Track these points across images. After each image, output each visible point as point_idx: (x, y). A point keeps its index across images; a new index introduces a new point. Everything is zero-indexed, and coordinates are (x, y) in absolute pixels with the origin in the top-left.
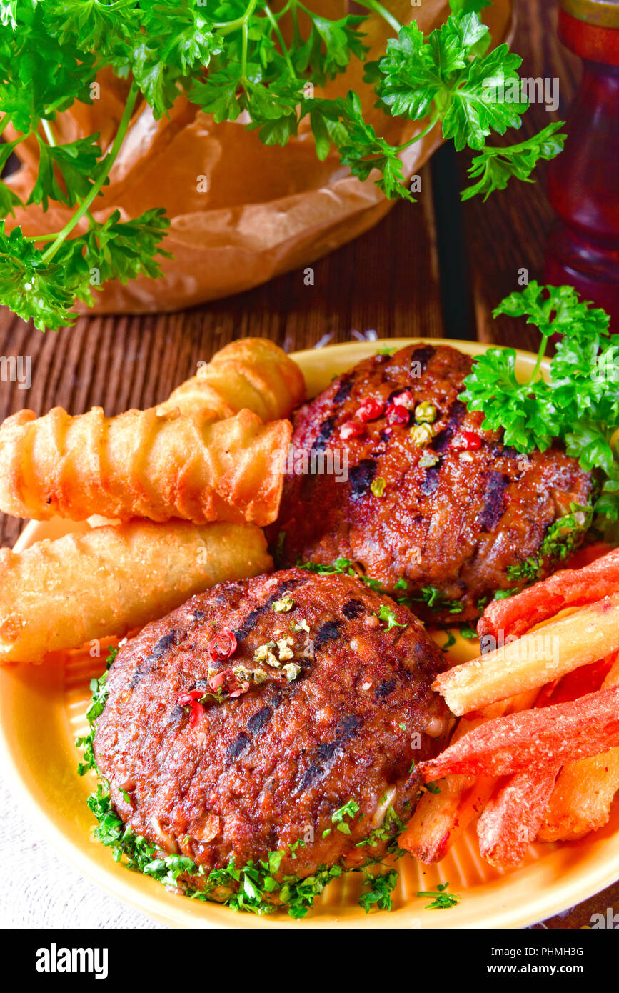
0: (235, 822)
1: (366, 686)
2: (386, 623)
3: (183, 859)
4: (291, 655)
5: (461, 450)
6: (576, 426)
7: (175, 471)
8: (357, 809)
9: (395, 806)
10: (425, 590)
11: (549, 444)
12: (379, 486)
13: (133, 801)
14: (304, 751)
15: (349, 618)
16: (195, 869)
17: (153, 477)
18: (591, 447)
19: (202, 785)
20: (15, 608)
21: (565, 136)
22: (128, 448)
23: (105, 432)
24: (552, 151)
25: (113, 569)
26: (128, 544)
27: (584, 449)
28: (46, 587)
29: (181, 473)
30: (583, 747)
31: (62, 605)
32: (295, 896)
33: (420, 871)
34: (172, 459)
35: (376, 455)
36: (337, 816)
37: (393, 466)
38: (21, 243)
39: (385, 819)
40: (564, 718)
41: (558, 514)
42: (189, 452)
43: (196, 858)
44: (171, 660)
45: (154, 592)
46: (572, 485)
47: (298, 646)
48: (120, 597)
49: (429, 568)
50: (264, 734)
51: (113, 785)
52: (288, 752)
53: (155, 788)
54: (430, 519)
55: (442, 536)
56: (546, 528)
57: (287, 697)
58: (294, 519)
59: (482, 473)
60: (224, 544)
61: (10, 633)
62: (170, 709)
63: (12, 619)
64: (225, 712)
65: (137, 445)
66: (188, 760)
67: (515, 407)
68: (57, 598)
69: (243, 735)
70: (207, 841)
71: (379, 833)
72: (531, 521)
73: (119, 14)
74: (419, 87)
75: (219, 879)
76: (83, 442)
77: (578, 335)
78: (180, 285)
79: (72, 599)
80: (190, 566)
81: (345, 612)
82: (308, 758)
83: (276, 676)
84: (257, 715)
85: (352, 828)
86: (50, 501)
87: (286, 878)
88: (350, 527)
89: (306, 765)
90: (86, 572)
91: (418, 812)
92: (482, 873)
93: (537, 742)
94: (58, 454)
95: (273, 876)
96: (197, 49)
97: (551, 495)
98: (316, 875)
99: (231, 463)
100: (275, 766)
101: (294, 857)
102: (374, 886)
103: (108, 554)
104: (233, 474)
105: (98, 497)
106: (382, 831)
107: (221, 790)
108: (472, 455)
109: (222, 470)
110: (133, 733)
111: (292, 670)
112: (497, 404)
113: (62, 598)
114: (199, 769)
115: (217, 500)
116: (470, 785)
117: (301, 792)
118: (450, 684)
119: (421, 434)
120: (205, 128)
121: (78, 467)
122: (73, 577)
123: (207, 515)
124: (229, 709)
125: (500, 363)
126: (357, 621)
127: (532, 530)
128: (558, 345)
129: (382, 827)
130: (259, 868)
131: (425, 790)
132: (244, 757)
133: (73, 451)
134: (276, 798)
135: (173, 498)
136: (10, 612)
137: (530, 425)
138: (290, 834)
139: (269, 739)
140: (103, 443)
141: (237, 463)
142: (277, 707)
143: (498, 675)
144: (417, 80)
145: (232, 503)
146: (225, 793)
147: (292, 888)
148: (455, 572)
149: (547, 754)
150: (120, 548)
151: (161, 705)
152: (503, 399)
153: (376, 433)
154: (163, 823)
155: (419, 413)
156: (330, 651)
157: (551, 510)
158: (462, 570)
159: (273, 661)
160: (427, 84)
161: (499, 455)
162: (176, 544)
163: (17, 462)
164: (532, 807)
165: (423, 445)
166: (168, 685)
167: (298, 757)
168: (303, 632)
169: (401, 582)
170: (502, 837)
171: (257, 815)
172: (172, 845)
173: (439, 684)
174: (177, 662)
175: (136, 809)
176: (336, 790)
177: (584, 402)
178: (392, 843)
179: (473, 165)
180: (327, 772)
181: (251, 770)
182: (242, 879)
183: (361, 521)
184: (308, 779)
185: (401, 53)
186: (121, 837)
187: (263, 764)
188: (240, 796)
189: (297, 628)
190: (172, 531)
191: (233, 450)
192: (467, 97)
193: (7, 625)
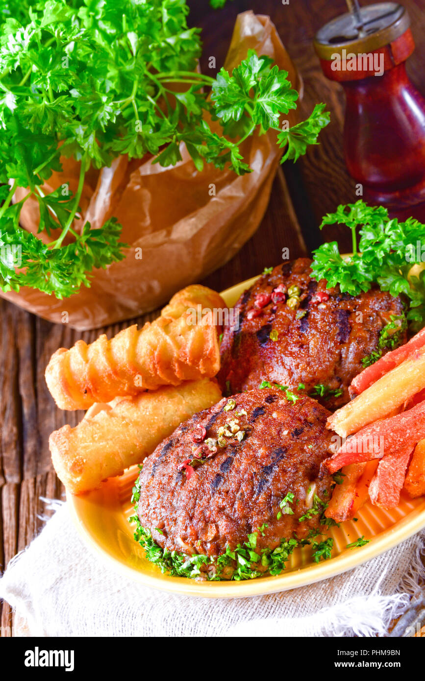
0: (224, 523)
1: (285, 433)
2: (292, 402)
3: (200, 556)
4: (238, 428)
5: (318, 303)
6: (382, 273)
7: (153, 353)
8: (293, 496)
9: (318, 494)
10: (316, 387)
11: (370, 288)
12: (275, 336)
13: (165, 533)
14: (255, 473)
15: (270, 403)
16: (209, 560)
17: (141, 361)
18: (395, 282)
19: (201, 509)
20: (78, 454)
21: (329, 113)
22: (123, 348)
23: (109, 344)
24: (324, 123)
25: (131, 421)
26: (137, 406)
27: (391, 285)
28: (93, 440)
29: (156, 353)
30: (420, 431)
31: (105, 447)
32: (271, 562)
33: (345, 533)
34: (149, 347)
35: (270, 321)
36: (283, 504)
37: (281, 323)
38: (34, 242)
39: (314, 503)
40: (405, 419)
41: (384, 324)
42: (158, 341)
43: (208, 553)
44: (172, 454)
45: (159, 430)
46: (389, 307)
47: (241, 423)
48: (139, 437)
49: (315, 373)
50: (231, 471)
51: (152, 530)
52: (246, 476)
53: (175, 520)
54: (309, 345)
55: (318, 353)
56: (379, 333)
57: (240, 449)
58: (232, 371)
59: (333, 312)
60: (194, 395)
61: (77, 469)
62: (175, 476)
63: (77, 460)
64: (206, 467)
65: (128, 345)
66: (190, 498)
67: (342, 270)
68: (101, 444)
69: (218, 475)
70: (210, 539)
71: (312, 511)
72: (369, 331)
73: (59, 106)
74: (235, 103)
75: (223, 561)
76: (97, 352)
77: (370, 222)
78: (150, 289)
79: (110, 442)
80: (176, 411)
81: (267, 401)
82: (258, 476)
83: (232, 441)
84: (224, 462)
85: (294, 510)
86: (86, 392)
87: (262, 550)
88: (264, 363)
89: (258, 480)
90: (115, 426)
91: (333, 497)
92: (383, 526)
93: (392, 434)
94: (84, 362)
95: (255, 550)
96: (107, 114)
97: (378, 315)
98: (280, 546)
99: (184, 340)
100: (240, 486)
101: (263, 535)
102: (319, 548)
103: (126, 414)
104: (186, 346)
105: (113, 381)
106: (314, 510)
107: (212, 508)
108: (325, 304)
109: (179, 346)
110: (157, 495)
111: (240, 436)
112: (332, 272)
113: (104, 443)
114: (197, 501)
115: (182, 365)
116: (361, 474)
117: (259, 495)
118: (335, 421)
119: (293, 302)
120: (137, 184)
121: (98, 367)
122: (109, 431)
123: (178, 376)
124: (208, 465)
125: (329, 251)
126: (274, 404)
127: (371, 336)
128: (361, 232)
129: (313, 508)
130: (245, 548)
131: (335, 483)
132: (222, 487)
133: (92, 359)
134: (245, 504)
135: (156, 370)
136: (75, 457)
137: (354, 278)
138: (257, 521)
139: (233, 473)
140: (108, 350)
141: (187, 339)
142: (235, 456)
143: (361, 408)
144: (233, 99)
145: (190, 364)
146: (214, 509)
147: (269, 557)
148: (331, 372)
149: (399, 441)
150: (134, 409)
151: (170, 476)
152: (335, 269)
153: (269, 311)
154: (184, 539)
155: (290, 292)
156: (261, 421)
157: (380, 323)
158: (335, 370)
159: (228, 434)
160: (239, 100)
161: (341, 300)
162: (166, 400)
163: (62, 373)
164: (397, 469)
165: (295, 307)
166: (172, 465)
167: (252, 478)
168: (243, 416)
169: (301, 385)
170: (381, 489)
171: (236, 516)
172: (192, 550)
173: (330, 424)
174: (175, 453)
175: (167, 537)
176: (278, 489)
177: (380, 255)
178: (322, 517)
179: (278, 139)
180: (271, 480)
181: (227, 492)
182: (237, 558)
183: (269, 357)
184: (261, 487)
185: (220, 88)
186: (162, 555)
187: (233, 487)
188: (224, 508)
189: (240, 414)
190: (162, 394)
191: (183, 333)
192: (263, 101)
193: (75, 464)
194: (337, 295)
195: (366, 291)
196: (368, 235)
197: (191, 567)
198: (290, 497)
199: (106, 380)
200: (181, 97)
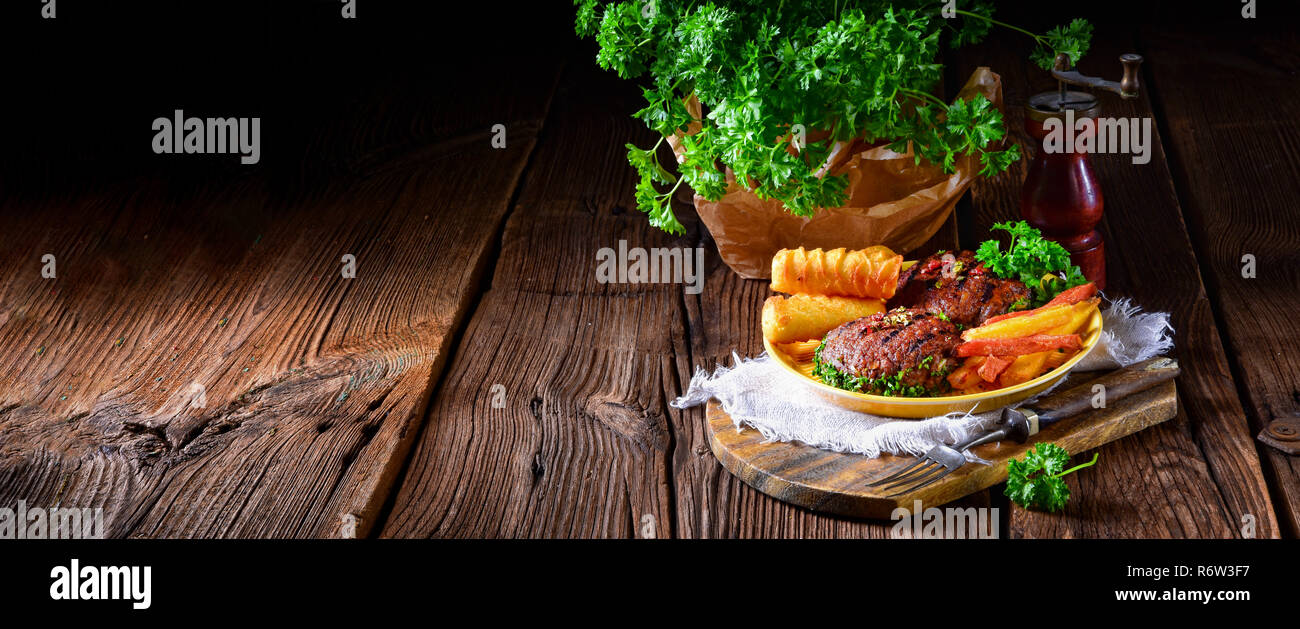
0: (885, 362)
1: (935, 329)
3: (863, 377)
5: (975, 275)
6: (1024, 269)
7: (855, 267)
8: (932, 358)
9: (946, 365)
10: (958, 325)
11: (1013, 276)
12: (937, 287)
13: (843, 363)
14: (912, 341)
15: (928, 316)
16: (869, 380)
17: (845, 270)
19: (872, 352)
22: (834, 259)
23: (824, 255)
25: (825, 309)
26: (831, 301)
28: (799, 308)
29: (857, 268)
30: (1020, 350)
32: (906, 394)
34: (852, 263)
36: (924, 361)
39: (942, 369)
41: (1015, 301)
42: (860, 262)
43: (869, 376)
44: (855, 325)
45: (842, 318)
46: (1021, 293)
48: (828, 317)
50: (896, 337)
52: (906, 341)
53: (852, 356)
54: (960, 297)
55: (965, 304)
56: (1010, 304)
57: (905, 328)
59: (983, 282)
64: (880, 332)
65: (837, 258)
66: (866, 345)
67: (998, 259)
68: (803, 312)
69: (887, 337)
70: (874, 370)
72: (1004, 300)
74: (962, 123)
75: (877, 383)
76: (815, 258)
77: (1026, 235)
82: (913, 343)
83: (900, 324)
84: (893, 332)
85: (930, 367)
86: (799, 281)
88: (926, 300)
89: (913, 345)
90: (815, 307)
91: (955, 369)
94: (804, 260)
95: (899, 381)
97: (1013, 294)
98: (915, 387)
99: (878, 266)
100: (900, 345)
101: (907, 374)
103: (823, 302)
104: (879, 269)
105: (820, 279)
106: (941, 372)
107: (879, 352)
108: (979, 276)
109: (875, 269)
111: (906, 323)
112: (990, 258)
113: (805, 313)
114: (870, 347)
115: (872, 281)
117: (911, 352)
118: (967, 334)
119: (957, 269)
120: (856, 163)
121: (813, 266)
122: (809, 308)
123: (866, 290)
124: (882, 331)
125: (992, 245)
126: (931, 317)
127: (1004, 304)
128: (1018, 240)
130: (894, 378)
131: (957, 365)
132: (889, 343)
133: (810, 260)
134: (901, 355)
135: (852, 281)
137: (1004, 266)
138: (906, 366)
139: (898, 338)
142: (901, 331)
144: (961, 120)
146: (881, 353)
148: (970, 319)
150: (829, 301)
151: (854, 334)
152: (993, 257)
153: (937, 272)
154: (856, 367)
155: (956, 264)
156: (920, 321)
157: (1013, 299)
159: (898, 321)
160: (965, 122)
161: (990, 277)
162: (851, 304)
163: (787, 261)
166: (856, 330)
167: (909, 343)
168: (909, 316)
171: (894, 359)
172: (859, 373)
173: (962, 335)
175: (844, 365)
176: (924, 353)
177: (1027, 256)
178: (945, 379)
180: (921, 347)
181: (891, 346)
182: (887, 382)
183: (932, 296)
184: (913, 349)
186: (837, 374)
187: (896, 344)
188: (887, 354)
190: (850, 299)
191: (880, 261)
192: (981, 128)
193: (784, 318)
194: (990, 273)
195: (1009, 277)
196: (1023, 243)
197: (855, 384)
198: (930, 358)
199: (816, 275)
200: (920, 110)
